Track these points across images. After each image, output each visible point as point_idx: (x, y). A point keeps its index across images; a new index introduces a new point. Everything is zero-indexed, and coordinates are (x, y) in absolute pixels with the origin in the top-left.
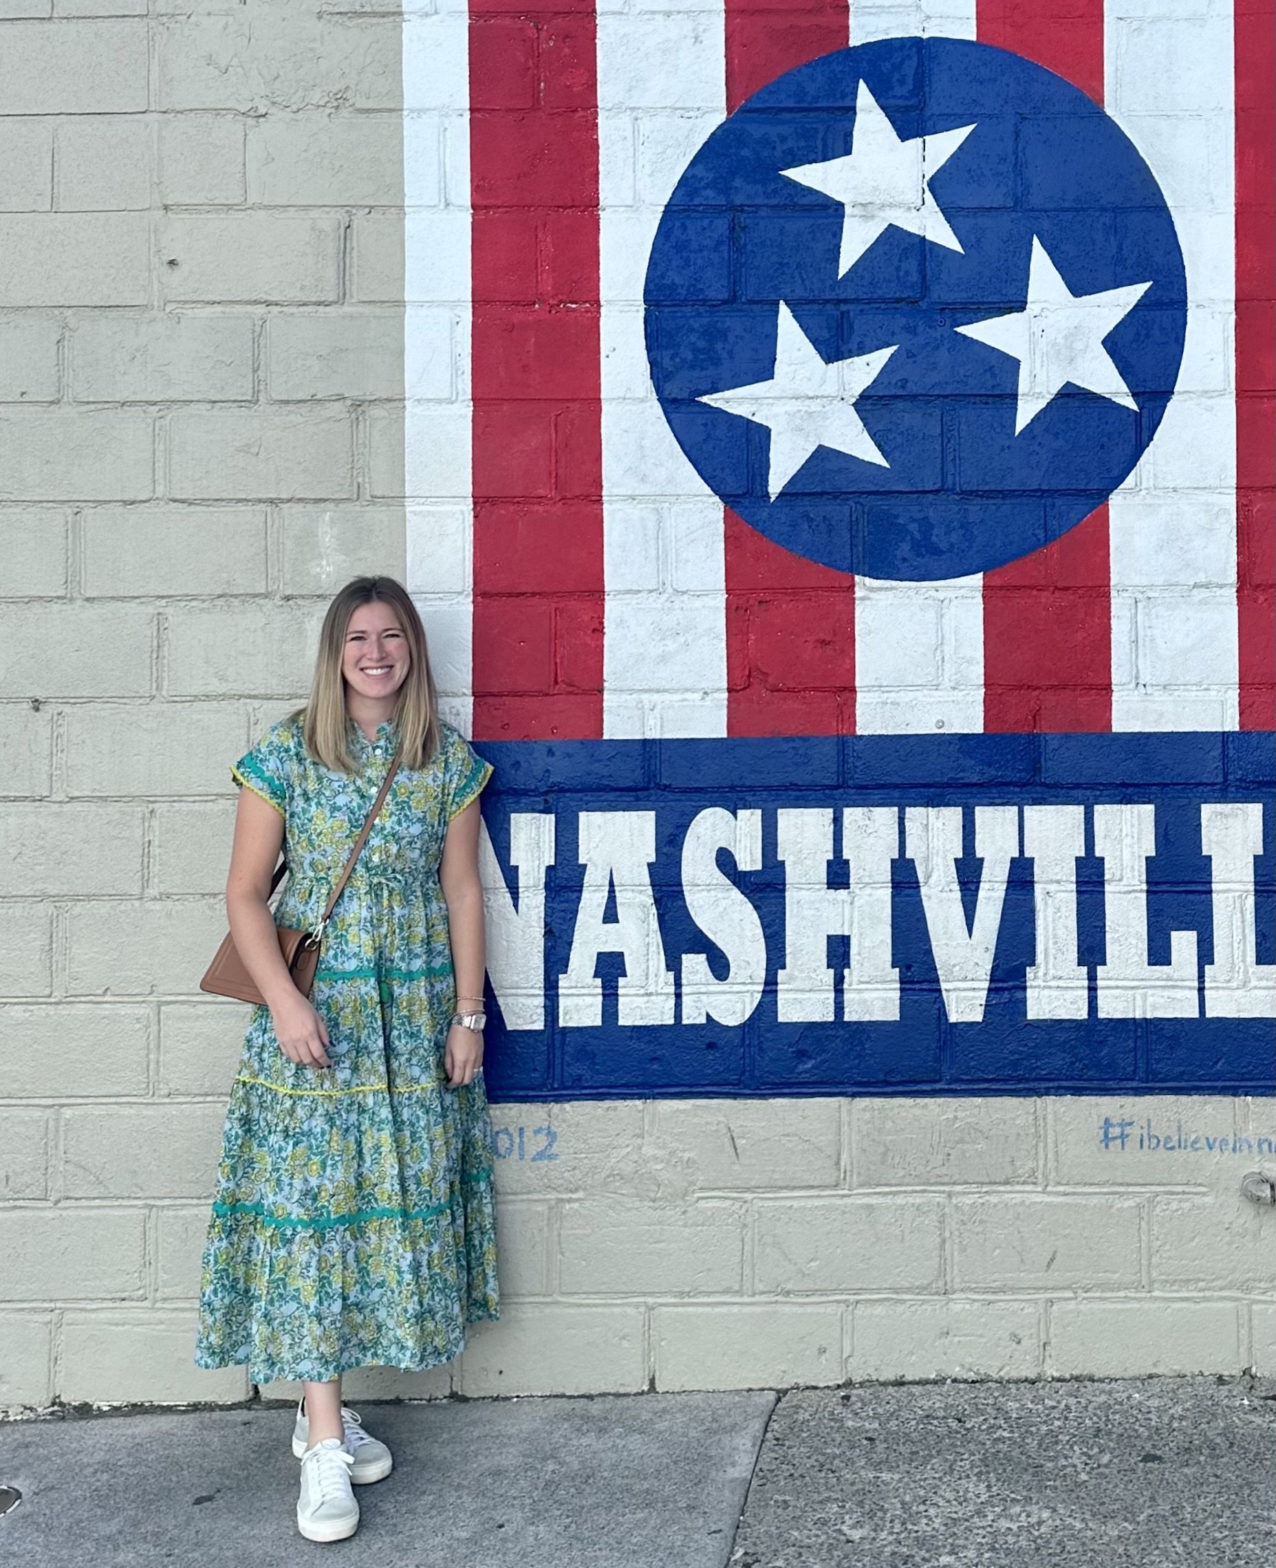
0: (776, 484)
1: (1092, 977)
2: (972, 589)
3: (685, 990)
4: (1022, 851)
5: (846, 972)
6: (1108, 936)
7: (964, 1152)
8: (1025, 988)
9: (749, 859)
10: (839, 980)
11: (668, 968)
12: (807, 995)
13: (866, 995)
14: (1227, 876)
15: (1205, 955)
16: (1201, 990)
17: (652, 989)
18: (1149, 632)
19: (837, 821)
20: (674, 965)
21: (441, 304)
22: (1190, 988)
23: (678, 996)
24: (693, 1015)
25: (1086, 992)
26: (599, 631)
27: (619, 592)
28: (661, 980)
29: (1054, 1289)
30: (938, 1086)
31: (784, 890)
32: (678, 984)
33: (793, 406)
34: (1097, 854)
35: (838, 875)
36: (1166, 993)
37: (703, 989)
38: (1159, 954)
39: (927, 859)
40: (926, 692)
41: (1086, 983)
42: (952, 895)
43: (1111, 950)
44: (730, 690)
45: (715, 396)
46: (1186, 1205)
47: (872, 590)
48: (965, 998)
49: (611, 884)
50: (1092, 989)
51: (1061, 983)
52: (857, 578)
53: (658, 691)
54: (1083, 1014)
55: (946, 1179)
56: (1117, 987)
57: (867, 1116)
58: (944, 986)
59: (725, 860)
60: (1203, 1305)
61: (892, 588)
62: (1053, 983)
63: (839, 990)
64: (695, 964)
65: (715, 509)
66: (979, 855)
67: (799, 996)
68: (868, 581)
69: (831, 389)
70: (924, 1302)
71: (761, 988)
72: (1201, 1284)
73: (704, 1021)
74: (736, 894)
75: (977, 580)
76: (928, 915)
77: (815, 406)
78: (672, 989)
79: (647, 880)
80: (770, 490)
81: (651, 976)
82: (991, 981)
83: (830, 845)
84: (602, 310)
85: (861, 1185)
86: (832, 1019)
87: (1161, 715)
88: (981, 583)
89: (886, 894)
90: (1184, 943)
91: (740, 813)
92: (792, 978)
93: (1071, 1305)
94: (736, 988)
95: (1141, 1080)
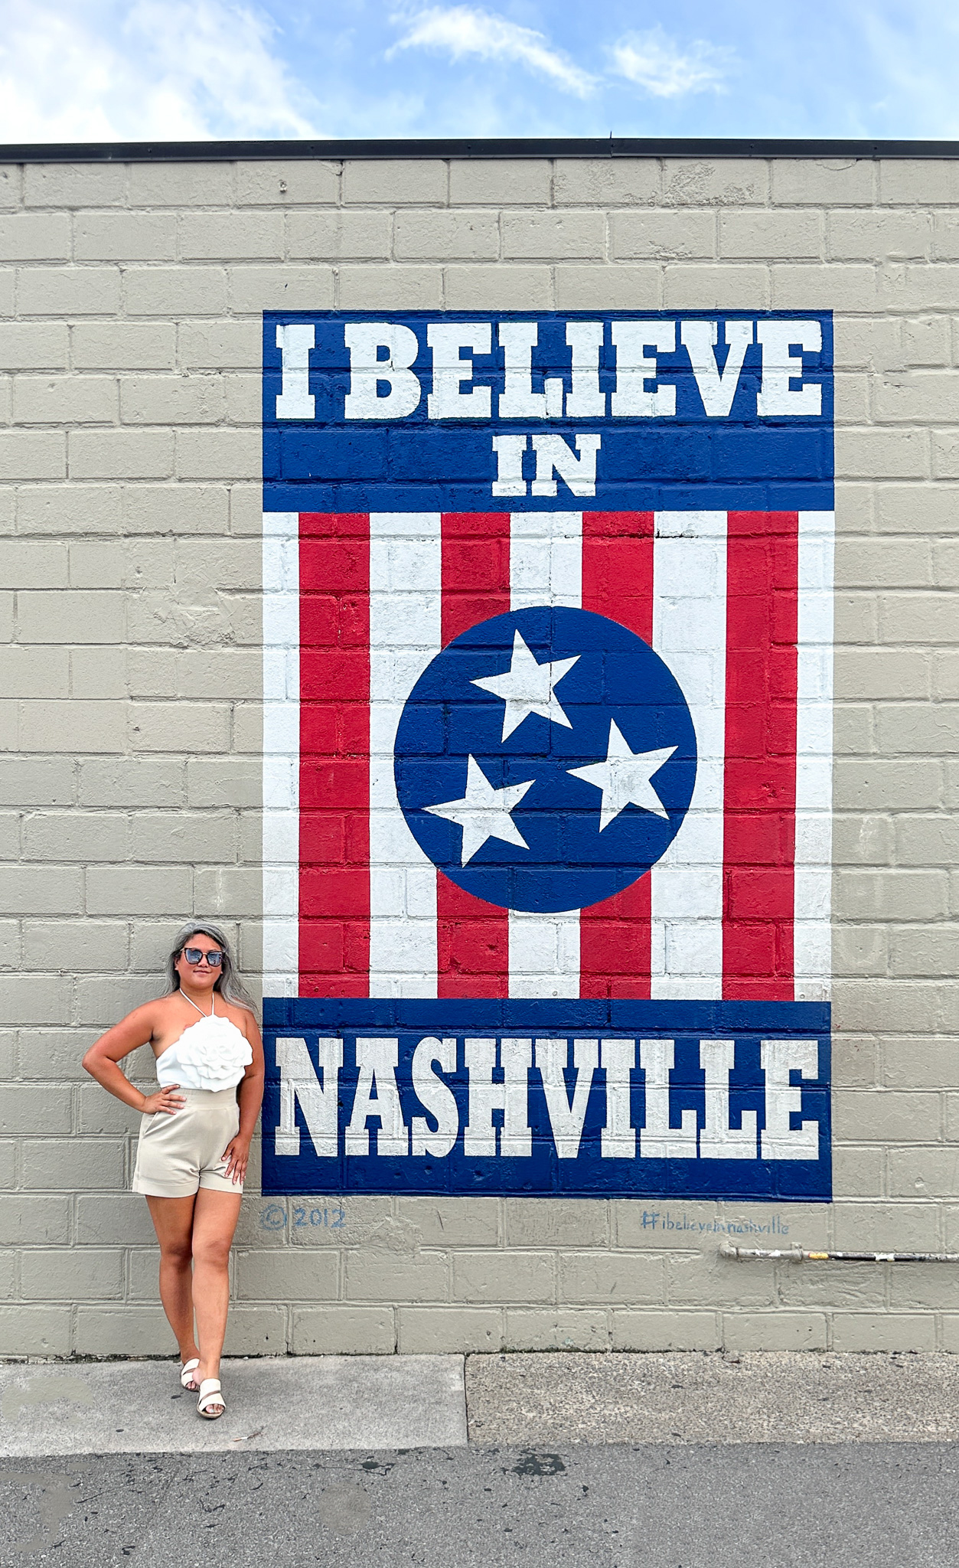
0: (466, 857)
1: (638, 1135)
2: (575, 918)
3: (414, 1137)
4: (600, 1065)
5: (502, 1129)
6: (647, 1113)
7: (566, 1228)
8: (600, 1140)
9: (449, 1066)
10: (498, 1133)
11: (405, 1125)
12: (480, 1142)
13: (512, 1142)
14: (713, 1081)
15: (701, 1124)
16: (698, 1143)
17: (395, 1136)
18: (672, 944)
19: (498, 1046)
20: (408, 1123)
21: (284, 754)
22: (692, 1142)
23: (410, 1140)
24: (418, 1151)
25: (634, 1144)
26: (368, 938)
27: (379, 917)
28: (400, 1131)
29: (615, 1303)
30: (551, 1193)
31: (468, 1084)
32: (410, 1134)
33: (476, 814)
34: (642, 1067)
35: (498, 1076)
36: (678, 1145)
37: (424, 1137)
38: (675, 1122)
39: (546, 1068)
40: (547, 976)
41: (634, 1138)
42: (560, 1088)
43: (648, 1120)
44: (439, 973)
45: (432, 807)
46: (689, 1259)
47: (518, 918)
48: (567, 1145)
49: (374, 1078)
50: (638, 1141)
51: (620, 1138)
52: (510, 911)
53: (399, 972)
54: (633, 1155)
55: (556, 1243)
56: (652, 1141)
57: (513, 1208)
58: (556, 1138)
59: (436, 1066)
60: (696, 1313)
61: (530, 917)
62: (616, 1138)
63: (498, 1140)
64: (419, 1123)
65: (432, 871)
66: (576, 1066)
67: (476, 1142)
68: (516, 913)
69: (499, 804)
70: (544, 1309)
71: (455, 1137)
72: (696, 1302)
73: (424, 1154)
74: (443, 1087)
75: (577, 913)
76: (547, 1099)
77: (488, 814)
78: (407, 1137)
79: (393, 1076)
80: (463, 861)
81: (395, 1129)
82: (582, 1136)
83: (494, 1060)
84: (371, 758)
85: (510, 1245)
86: (494, 1154)
87: (678, 991)
88: (579, 915)
89: (524, 1088)
90: (689, 1117)
91: (444, 1040)
92: (472, 1132)
93: (624, 1312)
94: (441, 1137)
95: (664, 1192)
